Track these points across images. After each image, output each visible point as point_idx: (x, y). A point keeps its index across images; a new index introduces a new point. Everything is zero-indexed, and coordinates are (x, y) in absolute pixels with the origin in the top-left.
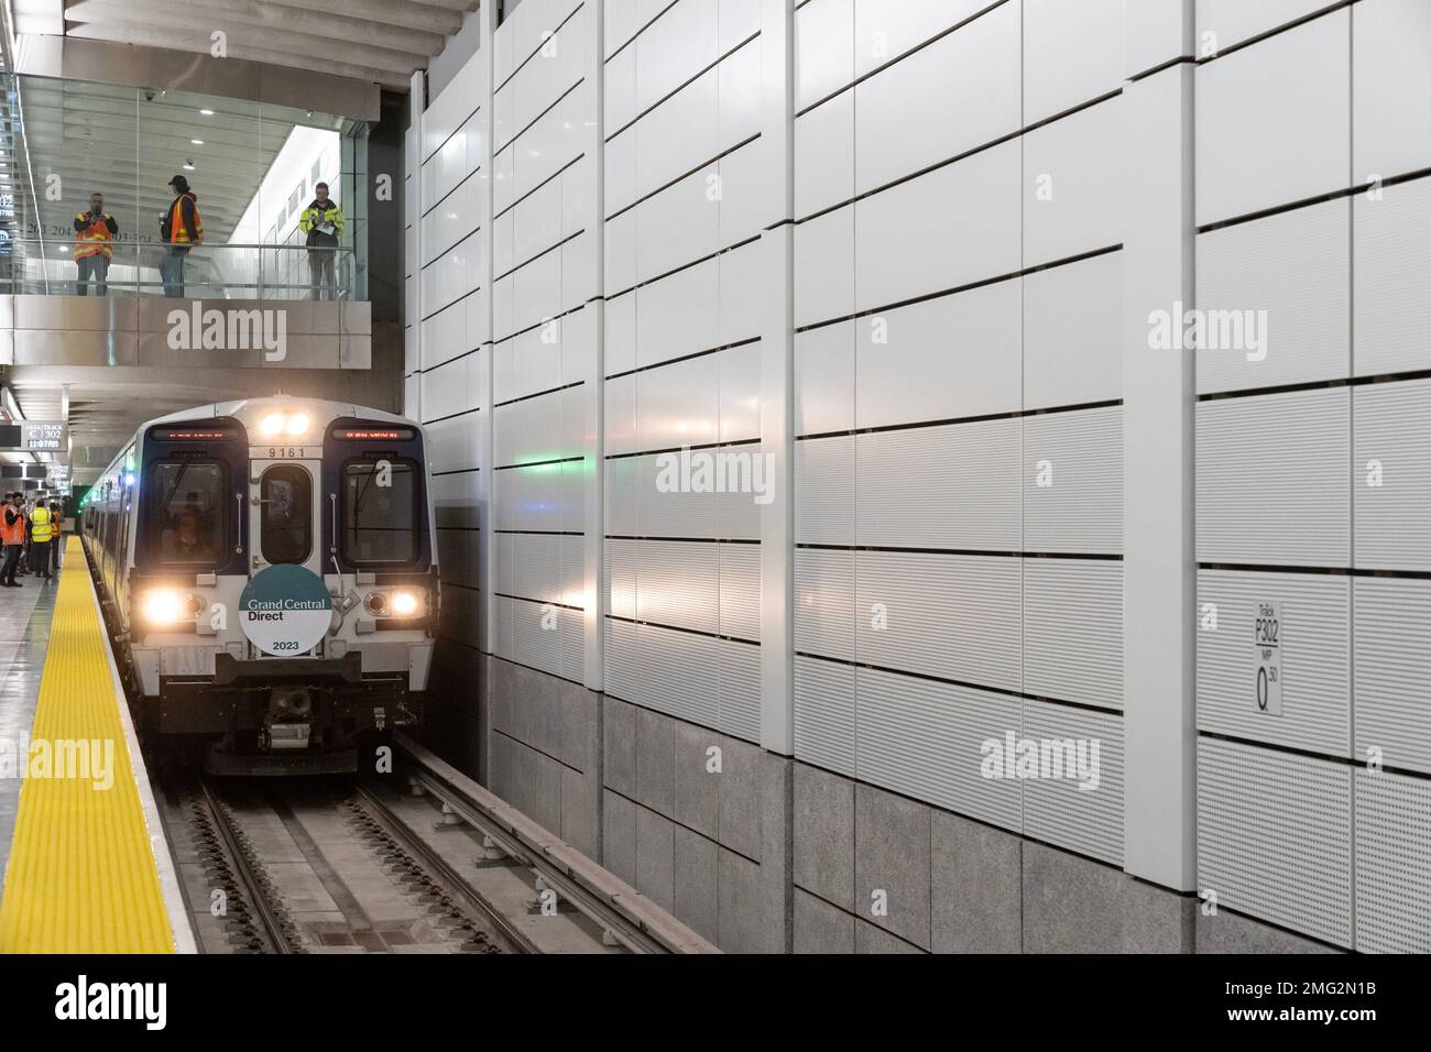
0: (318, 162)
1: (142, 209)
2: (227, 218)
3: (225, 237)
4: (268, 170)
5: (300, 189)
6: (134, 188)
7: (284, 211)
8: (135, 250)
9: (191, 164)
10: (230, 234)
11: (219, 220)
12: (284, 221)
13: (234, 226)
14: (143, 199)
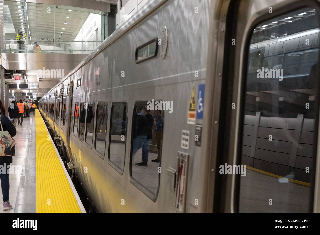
0: (96, 21)
1: (56, 33)
2: (74, 35)
3: (73, 39)
4: (84, 24)
5: (91, 28)
6: (53, 28)
7: (87, 33)
8: (54, 43)
9: (66, 22)
10: (74, 38)
11: (71, 35)
12: (87, 36)
13: (75, 37)
14: (56, 31)
